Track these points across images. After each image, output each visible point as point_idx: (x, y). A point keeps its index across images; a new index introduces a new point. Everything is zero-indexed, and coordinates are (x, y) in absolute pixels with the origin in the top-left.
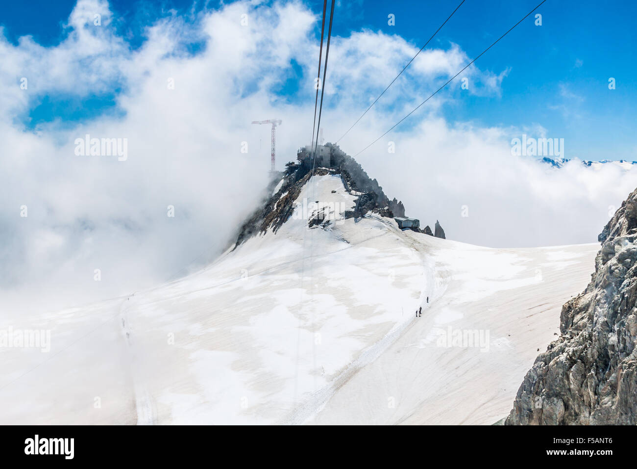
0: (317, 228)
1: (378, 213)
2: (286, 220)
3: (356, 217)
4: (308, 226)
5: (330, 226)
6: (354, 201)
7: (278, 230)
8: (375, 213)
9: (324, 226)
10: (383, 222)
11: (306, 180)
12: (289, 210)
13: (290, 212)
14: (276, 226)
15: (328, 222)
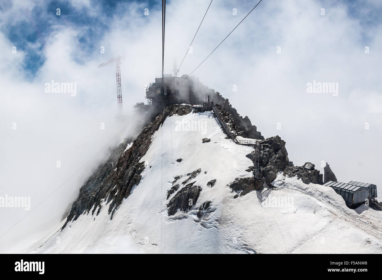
0: (185, 217)
1: (296, 177)
2: (129, 194)
3: (259, 189)
4: (166, 213)
5: (212, 216)
6: (249, 156)
7: (116, 211)
8: (290, 176)
9: (199, 215)
10: (310, 194)
11: (158, 123)
12: (133, 175)
13: (135, 180)
14: (113, 203)
15: (207, 205)
